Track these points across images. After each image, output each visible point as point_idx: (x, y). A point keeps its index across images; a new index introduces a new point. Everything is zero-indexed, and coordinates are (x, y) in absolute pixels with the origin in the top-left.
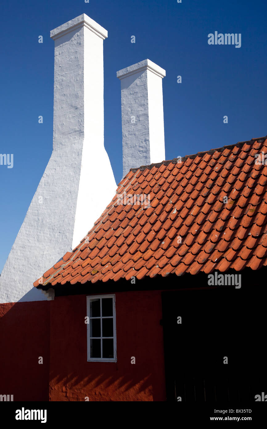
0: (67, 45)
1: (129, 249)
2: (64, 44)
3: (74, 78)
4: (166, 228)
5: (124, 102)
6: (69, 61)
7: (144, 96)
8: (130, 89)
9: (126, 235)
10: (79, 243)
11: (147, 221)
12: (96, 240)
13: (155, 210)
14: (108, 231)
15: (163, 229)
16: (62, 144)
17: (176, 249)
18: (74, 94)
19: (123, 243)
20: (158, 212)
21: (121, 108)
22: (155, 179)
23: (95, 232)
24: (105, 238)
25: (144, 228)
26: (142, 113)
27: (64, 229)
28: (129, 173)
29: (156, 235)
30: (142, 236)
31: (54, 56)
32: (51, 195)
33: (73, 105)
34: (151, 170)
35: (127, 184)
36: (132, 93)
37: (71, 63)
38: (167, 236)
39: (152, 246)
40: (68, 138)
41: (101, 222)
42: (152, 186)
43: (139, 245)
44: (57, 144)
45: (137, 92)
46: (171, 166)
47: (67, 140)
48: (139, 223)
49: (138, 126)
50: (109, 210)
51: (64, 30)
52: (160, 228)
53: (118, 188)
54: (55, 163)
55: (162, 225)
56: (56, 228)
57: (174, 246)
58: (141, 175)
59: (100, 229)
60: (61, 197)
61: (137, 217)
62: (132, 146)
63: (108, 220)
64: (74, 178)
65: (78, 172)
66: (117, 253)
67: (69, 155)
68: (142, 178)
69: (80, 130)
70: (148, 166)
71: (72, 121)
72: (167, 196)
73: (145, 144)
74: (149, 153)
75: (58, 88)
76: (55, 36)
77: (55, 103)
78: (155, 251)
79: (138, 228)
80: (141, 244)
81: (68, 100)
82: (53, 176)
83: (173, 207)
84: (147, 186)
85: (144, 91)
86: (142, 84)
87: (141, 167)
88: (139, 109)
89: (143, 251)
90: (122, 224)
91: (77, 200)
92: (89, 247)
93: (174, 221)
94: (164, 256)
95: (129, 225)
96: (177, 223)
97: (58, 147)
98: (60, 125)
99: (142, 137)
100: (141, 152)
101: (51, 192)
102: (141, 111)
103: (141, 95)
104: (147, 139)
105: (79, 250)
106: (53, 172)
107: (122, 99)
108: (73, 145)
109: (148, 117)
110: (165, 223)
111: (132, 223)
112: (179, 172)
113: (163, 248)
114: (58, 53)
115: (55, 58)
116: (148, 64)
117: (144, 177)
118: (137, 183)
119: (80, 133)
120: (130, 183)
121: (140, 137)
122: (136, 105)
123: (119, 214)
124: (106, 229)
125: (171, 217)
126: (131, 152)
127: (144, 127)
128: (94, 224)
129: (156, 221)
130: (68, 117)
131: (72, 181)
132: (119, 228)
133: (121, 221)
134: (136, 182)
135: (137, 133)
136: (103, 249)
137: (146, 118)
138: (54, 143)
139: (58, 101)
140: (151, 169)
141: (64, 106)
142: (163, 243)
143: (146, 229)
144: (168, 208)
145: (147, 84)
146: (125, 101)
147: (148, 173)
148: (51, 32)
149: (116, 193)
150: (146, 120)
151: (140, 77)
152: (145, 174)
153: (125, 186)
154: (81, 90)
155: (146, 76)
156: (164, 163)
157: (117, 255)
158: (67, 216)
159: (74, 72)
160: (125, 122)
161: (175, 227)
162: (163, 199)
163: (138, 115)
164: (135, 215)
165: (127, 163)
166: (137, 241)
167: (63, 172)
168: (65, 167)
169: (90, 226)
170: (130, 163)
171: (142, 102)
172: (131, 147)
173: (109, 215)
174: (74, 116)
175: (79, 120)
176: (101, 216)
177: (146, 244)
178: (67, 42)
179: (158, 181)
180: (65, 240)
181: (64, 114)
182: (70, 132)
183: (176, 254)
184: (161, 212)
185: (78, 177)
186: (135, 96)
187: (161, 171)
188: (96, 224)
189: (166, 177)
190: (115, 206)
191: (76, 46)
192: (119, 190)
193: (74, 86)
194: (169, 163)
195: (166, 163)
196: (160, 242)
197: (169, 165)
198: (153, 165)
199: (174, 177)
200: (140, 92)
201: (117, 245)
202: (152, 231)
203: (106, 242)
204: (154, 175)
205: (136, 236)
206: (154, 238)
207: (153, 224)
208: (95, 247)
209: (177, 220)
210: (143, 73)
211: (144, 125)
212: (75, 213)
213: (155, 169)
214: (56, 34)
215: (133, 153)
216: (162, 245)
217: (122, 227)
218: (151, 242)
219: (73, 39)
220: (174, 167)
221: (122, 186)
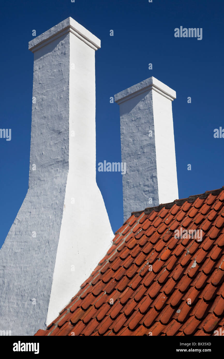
0: (49, 57)
1: (128, 322)
2: (45, 56)
3: (56, 96)
4: (183, 290)
5: (124, 132)
6: (52, 75)
7: (148, 122)
8: (131, 114)
9: (123, 301)
10: (57, 315)
11: (154, 280)
12: (81, 310)
13: (166, 265)
14: (99, 296)
15: (177, 291)
16: (40, 180)
17: (198, 322)
18: (57, 116)
19: (120, 313)
20: (169, 267)
21: (120, 138)
22: (165, 223)
23: (81, 298)
24: (95, 306)
25: (149, 289)
26: (147, 143)
27: (36, 295)
28: (130, 218)
29: (167, 300)
30: (147, 301)
31: (33, 72)
32: (23, 247)
33: (56, 129)
34: (160, 212)
35: (128, 231)
36: (133, 120)
37: (53, 77)
38: (183, 301)
39: (161, 317)
40: (48, 171)
41: (90, 284)
42: (160, 232)
43: (143, 316)
44: (35, 180)
45: (140, 118)
46: (186, 206)
47: (47, 174)
48: (143, 283)
49: (142, 160)
50: (101, 267)
51: (45, 38)
52: (174, 290)
53: (115, 238)
54: (31, 204)
55: (176, 285)
56: (26, 294)
57: (196, 317)
58: (145, 220)
59: (88, 294)
60: (36, 249)
61: (140, 275)
62: (135, 185)
63: (99, 280)
64: (54, 222)
65: (60, 214)
66: (110, 328)
67: (49, 193)
68: (148, 223)
69: (64, 160)
70: (156, 207)
71: (54, 149)
72: (182, 244)
73: (152, 182)
74: (157, 193)
75: (37, 110)
76: (35, 47)
77: (33, 129)
78: (166, 324)
79: (142, 290)
80: (145, 313)
81: (49, 124)
82: (27, 221)
83: (192, 259)
84: (154, 232)
85: (149, 116)
86: (147, 108)
87: (146, 210)
88: (143, 139)
89: (148, 325)
90: (118, 285)
91: (56, 253)
92: (71, 321)
93: (193, 278)
94: (181, 332)
95: (129, 286)
96: (199, 282)
97: (35, 183)
98: (38, 155)
99: (148, 174)
100: (146, 193)
101: (23, 244)
102: (146, 140)
103: (145, 122)
104: (154, 176)
105: (56, 326)
106: (27, 217)
107: (121, 127)
108: (55, 179)
109: (155, 147)
110: (181, 282)
111: (133, 284)
112: (198, 213)
113: (179, 320)
114: (37, 67)
115: (34, 74)
116: (153, 83)
117: (150, 222)
118: (141, 230)
119: (64, 163)
120: (132, 230)
121: (144, 174)
122: (139, 134)
123: (115, 271)
124: (96, 294)
125: (188, 273)
126: (134, 193)
127: (149, 160)
128: (81, 287)
129: (167, 279)
130: (48, 144)
131: (51, 226)
132: (115, 291)
133: (118, 281)
134: (140, 228)
135: (141, 169)
136: (90, 323)
137: (152, 148)
138: (30, 178)
139: (36, 125)
140: (158, 212)
141: (44, 131)
142: (179, 311)
143: (152, 291)
144: (183, 261)
145: (152, 106)
146: (125, 130)
147: (156, 217)
148: (29, 43)
149: (112, 244)
150: (152, 151)
151: (143, 99)
152: (151, 218)
153: (124, 235)
154: (65, 110)
155: (151, 97)
156: (176, 203)
157: (109, 331)
158: (42, 276)
159: (57, 88)
160: (125, 155)
161: (195, 287)
162: (177, 248)
163: (141, 146)
164: (138, 272)
165: (128, 208)
166: (139, 310)
167: (40, 216)
168: (43, 208)
169: (75, 290)
170: (133, 208)
171: (147, 130)
172: (134, 187)
173: (102, 273)
174: (56, 142)
175: (63, 147)
176: (91, 275)
177: (152, 313)
178: (49, 53)
179: (169, 225)
180: (37, 312)
181: (44, 141)
182: (51, 164)
183: (200, 329)
184: (175, 265)
185: (59, 221)
186: (137, 123)
187: (173, 212)
188: (83, 287)
189: (179, 219)
190: (110, 260)
191: (60, 57)
192: (117, 240)
193: (57, 105)
194: (184, 202)
195: (179, 203)
196: (174, 310)
197: (183, 205)
198: (162, 206)
199: (191, 219)
200: (144, 118)
201: (110, 317)
202: (161, 294)
203: (95, 312)
204: (163, 218)
205: (138, 302)
206: (165, 305)
207: (162, 284)
208: (80, 320)
209: (198, 277)
210: (146, 95)
211: (150, 158)
212: (53, 271)
213: (164, 210)
214: (35, 45)
215: (136, 195)
216: (176, 315)
217: (118, 290)
218: (160, 311)
219: (56, 49)
220: (191, 207)
221: (120, 234)
